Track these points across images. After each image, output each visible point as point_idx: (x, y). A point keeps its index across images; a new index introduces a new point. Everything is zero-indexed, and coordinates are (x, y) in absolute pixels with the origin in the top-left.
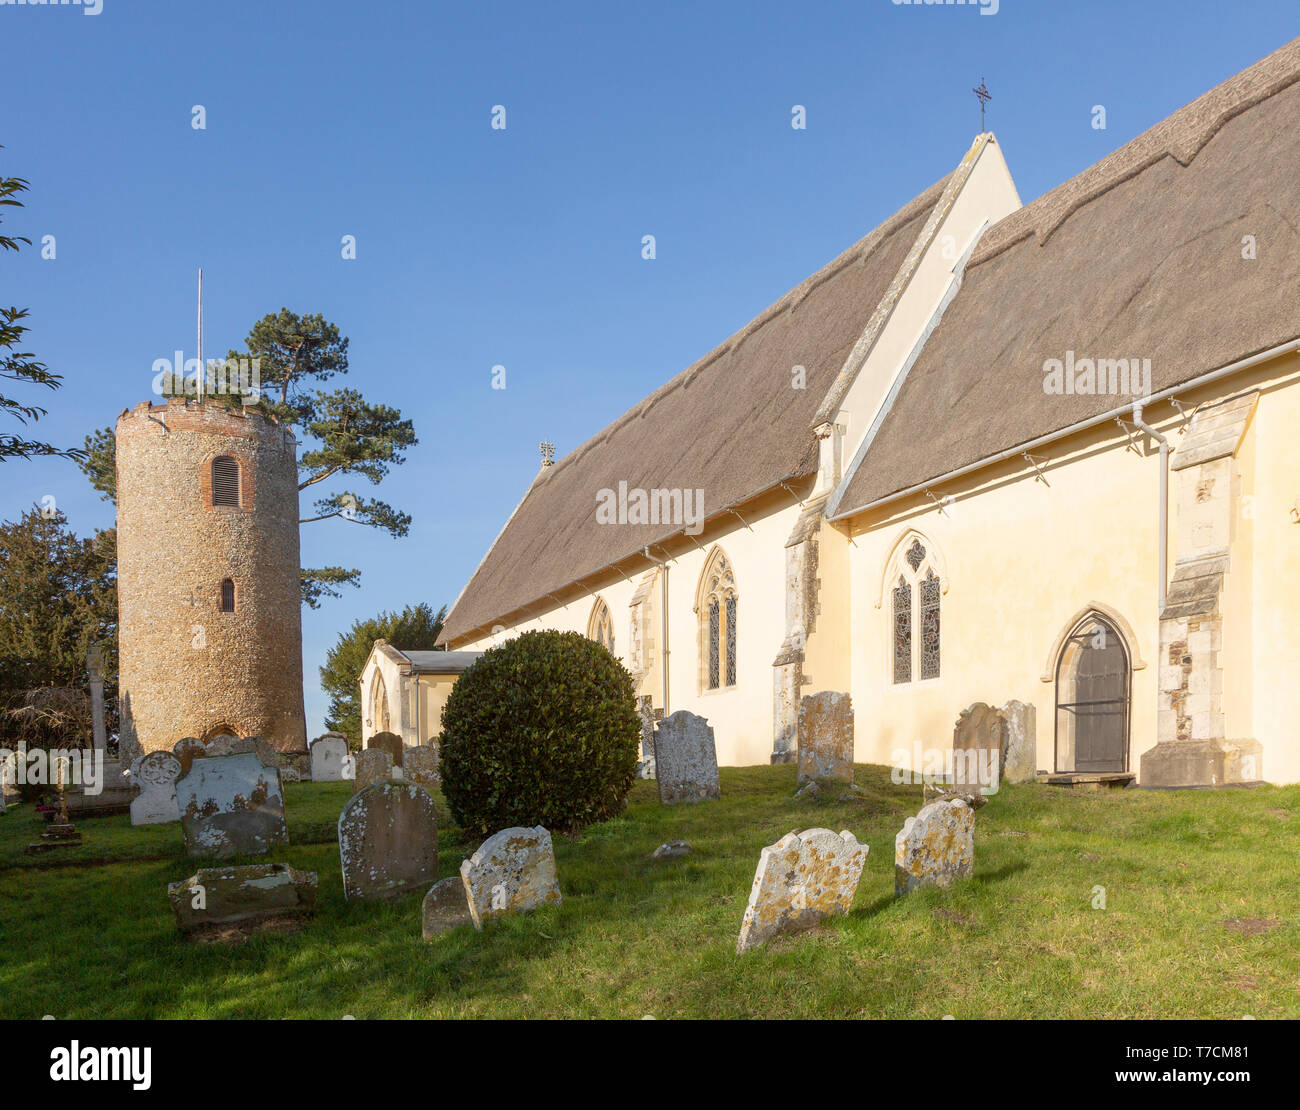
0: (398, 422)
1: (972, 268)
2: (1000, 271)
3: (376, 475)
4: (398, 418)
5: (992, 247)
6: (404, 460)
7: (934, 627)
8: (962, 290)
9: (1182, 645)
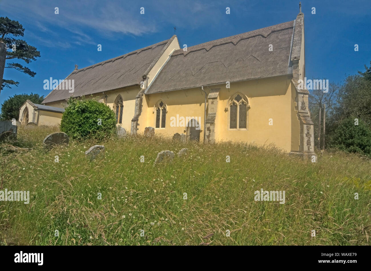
0: (36, 51)
1: (172, 56)
2: (177, 58)
3: (28, 61)
4: (36, 50)
5: (176, 54)
6: (36, 60)
7: (164, 118)
8: (170, 59)
9: (209, 128)
